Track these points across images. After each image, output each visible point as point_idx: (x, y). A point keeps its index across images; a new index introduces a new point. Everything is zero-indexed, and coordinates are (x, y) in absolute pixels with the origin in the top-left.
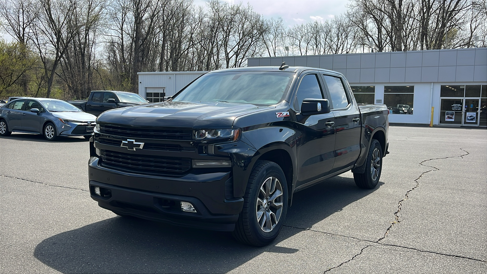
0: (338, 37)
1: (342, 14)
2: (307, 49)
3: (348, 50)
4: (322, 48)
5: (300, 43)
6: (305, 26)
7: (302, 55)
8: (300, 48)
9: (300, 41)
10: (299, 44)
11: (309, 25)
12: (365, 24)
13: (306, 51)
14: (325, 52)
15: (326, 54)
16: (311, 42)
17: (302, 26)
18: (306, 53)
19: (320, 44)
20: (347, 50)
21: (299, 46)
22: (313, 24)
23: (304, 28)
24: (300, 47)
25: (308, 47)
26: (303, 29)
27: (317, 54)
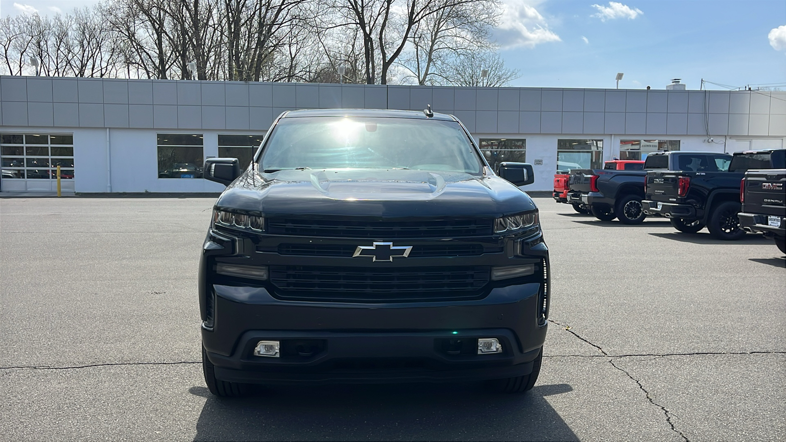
0: (83, 46)
1: (87, 8)
2: (21, 63)
3: (104, 71)
4: (51, 63)
5: (6, 51)
6: (15, 20)
7: (14, 74)
8: (7, 60)
9: (6, 47)
10: (4, 52)
11: (21, 19)
12: (132, 29)
13: (21, 67)
14: (59, 70)
15: (61, 75)
16: (30, 51)
17: (8, 20)
18: (20, 70)
19: (47, 56)
20: (101, 70)
21: (5, 55)
22: (29, 17)
23: (13, 24)
24: (6, 57)
25: (22, 59)
26: (11, 26)
27: (43, 75)
